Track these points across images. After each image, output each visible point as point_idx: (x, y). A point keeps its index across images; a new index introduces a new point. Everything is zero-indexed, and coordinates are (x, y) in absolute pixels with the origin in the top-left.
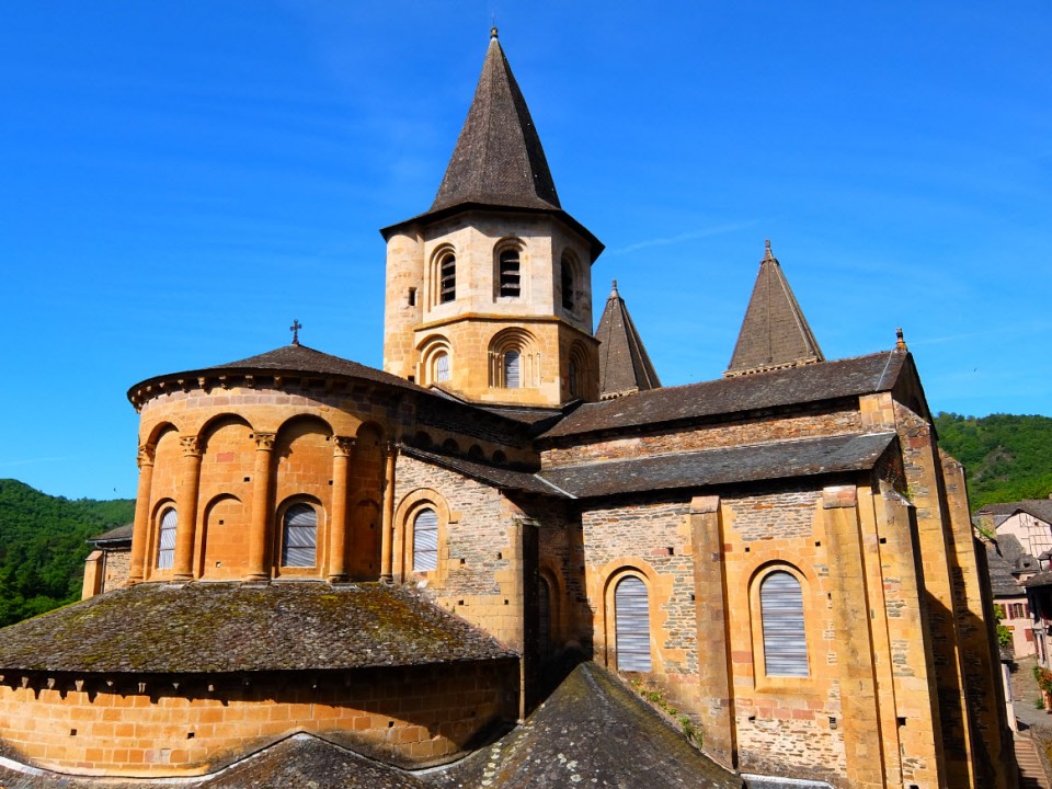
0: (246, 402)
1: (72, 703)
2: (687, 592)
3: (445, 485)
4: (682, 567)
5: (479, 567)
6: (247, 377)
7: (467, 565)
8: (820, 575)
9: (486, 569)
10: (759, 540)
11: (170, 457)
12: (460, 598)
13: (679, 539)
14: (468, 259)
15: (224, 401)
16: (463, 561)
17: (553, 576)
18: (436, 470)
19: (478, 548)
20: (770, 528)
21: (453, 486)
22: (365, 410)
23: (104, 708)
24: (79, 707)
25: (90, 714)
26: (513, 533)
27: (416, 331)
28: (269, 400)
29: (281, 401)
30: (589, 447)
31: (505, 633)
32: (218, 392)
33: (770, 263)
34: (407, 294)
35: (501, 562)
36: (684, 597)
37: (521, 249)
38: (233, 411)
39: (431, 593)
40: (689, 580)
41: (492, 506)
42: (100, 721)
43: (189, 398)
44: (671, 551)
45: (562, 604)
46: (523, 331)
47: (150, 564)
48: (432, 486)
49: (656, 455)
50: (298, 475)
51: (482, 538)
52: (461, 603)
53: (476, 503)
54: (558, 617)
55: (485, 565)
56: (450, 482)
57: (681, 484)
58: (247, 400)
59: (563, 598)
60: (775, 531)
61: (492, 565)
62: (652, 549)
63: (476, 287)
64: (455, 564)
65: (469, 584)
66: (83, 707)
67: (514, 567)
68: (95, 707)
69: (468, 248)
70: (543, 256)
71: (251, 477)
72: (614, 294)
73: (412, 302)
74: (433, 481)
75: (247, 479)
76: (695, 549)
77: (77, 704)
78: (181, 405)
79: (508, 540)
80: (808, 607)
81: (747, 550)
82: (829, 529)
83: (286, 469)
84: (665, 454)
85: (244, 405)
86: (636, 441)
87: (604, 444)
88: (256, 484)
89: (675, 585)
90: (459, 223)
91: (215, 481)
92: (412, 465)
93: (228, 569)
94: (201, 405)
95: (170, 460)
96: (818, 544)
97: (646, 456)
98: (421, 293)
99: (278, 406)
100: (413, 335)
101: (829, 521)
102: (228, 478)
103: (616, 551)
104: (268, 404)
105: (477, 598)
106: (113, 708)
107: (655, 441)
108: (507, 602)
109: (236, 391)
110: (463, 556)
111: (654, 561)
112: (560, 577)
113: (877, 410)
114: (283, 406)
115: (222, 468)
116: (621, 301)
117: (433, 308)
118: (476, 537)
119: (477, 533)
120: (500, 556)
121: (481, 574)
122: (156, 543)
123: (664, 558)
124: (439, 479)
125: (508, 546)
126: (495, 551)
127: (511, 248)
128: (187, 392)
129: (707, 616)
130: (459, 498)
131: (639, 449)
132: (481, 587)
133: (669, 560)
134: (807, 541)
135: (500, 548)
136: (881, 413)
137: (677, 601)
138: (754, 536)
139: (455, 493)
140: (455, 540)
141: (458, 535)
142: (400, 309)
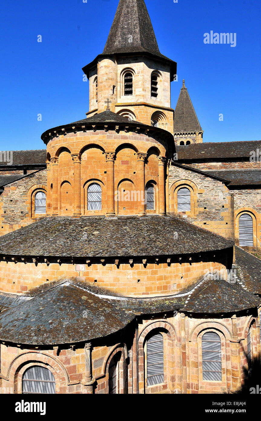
0: (135, 139)
1: (137, 269)
3: (196, 179)
5: (214, 210)
6: (137, 128)
7: (207, 210)
9: (217, 211)
12: (205, 222)
14: (142, 77)
15: (126, 138)
16: (205, 208)
18: (190, 173)
19: (213, 204)
21: (200, 179)
23: (151, 270)
24: (140, 270)
25: (145, 273)
26: (230, 198)
27: (116, 106)
28: (143, 139)
29: (148, 140)
30: (200, 164)
31: (226, 234)
32: (122, 133)
33: (184, 90)
34: (112, 88)
35: (223, 209)
37: (159, 76)
38: (130, 143)
39: (190, 220)
41: (219, 188)
42: (150, 275)
43: (108, 134)
46: (161, 113)
47: (85, 208)
48: (189, 179)
49: (228, 170)
50: (151, 172)
51: (215, 200)
52: (205, 224)
53: (211, 187)
55: (216, 210)
56: (198, 178)
58: (135, 138)
61: (219, 210)
62: (256, 205)
63: (145, 91)
64: (202, 209)
65: (209, 217)
66: (142, 270)
67: (230, 211)
68: (147, 270)
69: (142, 72)
71: (136, 172)
73: (113, 93)
74: (189, 177)
75: (134, 173)
77: (140, 269)
78: (103, 137)
79: (227, 201)
83: (147, 170)
84: (232, 170)
85: (134, 140)
86: (220, 164)
87: (206, 163)
88: (139, 175)
90: (137, 60)
91: (121, 173)
92: (178, 170)
93: (129, 211)
94: (115, 138)
97: (224, 170)
98: (117, 89)
99: (146, 142)
100: (115, 108)
102: (127, 172)
103: (241, 205)
104: (143, 141)
105: (213, 222)
106: (154, 269)
107: (227, 164)
108: (227, 223)
109: (130, 134)
110: (205, 206)
111: (257, 209)
114: (148, 142)
115: (124, 167)
117: (121, 96)
119: (212, 198)
120: (223, 207)
121: (214, 213)
122: (86, 198)
124: (192, 176)
125: (227, 203)
126: (221, 205)
127: (155, 75)
128: (106, 131)
130: (202, 184)
131: (221, 167)
132: (214, 218)
135: (224, 204)
139: (201, 183)
140: (201, 200)
141: (203, 198)
142: (110, 95)
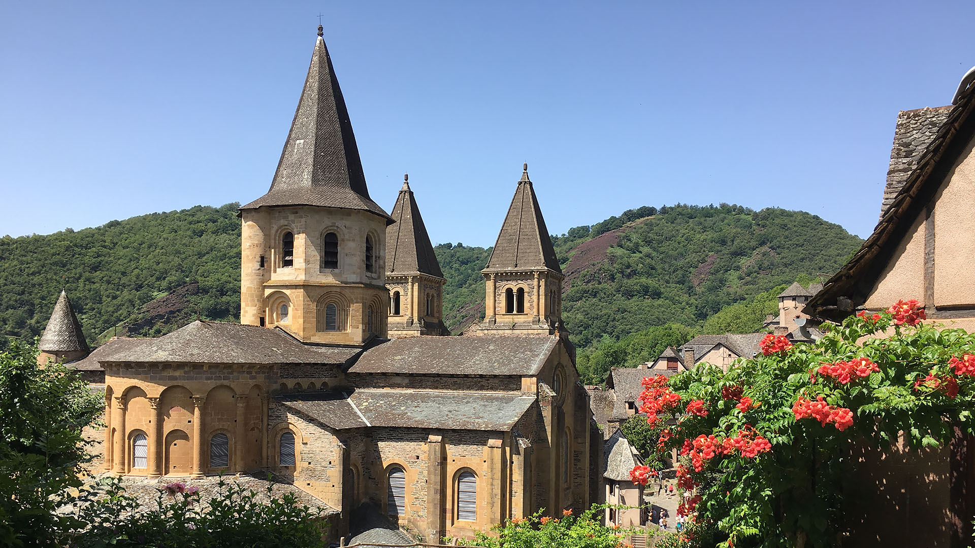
2: (424, 478)
3: (299, 422)
4: (423, 466)
5: (319, 468)
7: (311, 466)
8: (485, 476)
9: (323, 469)
10: (459, 457)
11: (138, 406)
12: (309, 482)
13: (422, 452)
14: (303, 241)
16: (310, 463)
17: (357, 467)
19: (318, 458)
20: (465, 452)
21: (305, 423)
22: (253, 379)
26: (338, 452)
27: (266, 286)
28: (201, 378)
30: (379, 381)
31: (332, 501)
32: (170, 373)
33: (526, 185)
34: (259, 259)
35: (331, 466)
36: (423, 481)
37: (339, 233)
38: (180, 384)
39: (292, 478)
40: (425, 473)
41: (327, 437)
43: (152, 374)
44: (418, 457)
45: (361, 480)
47: (129, 465)
48: (293, 422)
50: (219, 418)
51: (320, 453)
52: (309, 484)
53: (318, 435)
54: (358, 487)
55: (322, 467)
57: (425, 425)
58: (188, 378)
59: (361, 477)
60: (467, 453)
61: (326, 467)
62: (408, 456)
63: (309, 261)
64: (306, 465)
65: (313, 476)
67: (338, 469)
70: (354, 240)
71: (192, 420)
72: (406, 188)
73: (262, 265)
74: (293, 419)
75: (189, 422)
76: (429, 459)
79: (335, 455)
80: (478, 490)
81: (454, 461)
82: (489, 456)
83: (211, 416)
84: (422, 391)
85: (187, 381)
86: (406, 381)
87: (388, 380)
88: (195, 425)
89: (418, 475)
90: (297, 212)
91: (171, 422)
92: (279, 408)
93: (181, 470)
94: (160, 379)
95: (139, 408)
96: (485, 461)
97: (412, 390)
98: (269, 259)
99: (206, 381)
100: (263, 289)
101: (490, 453)
102: (179, 421)
103: (390, 455)
104: (200, 381)
105: (317, 483)
107: (417, 383)
108: (333, 486)
110: (310, 461)
111: (409, 462)
112: (360, 468)
113: (529, 384)
114: (209, 381)
115: (175, 415)
116: (411, 194)
117: (278, 269)
118: (318, 452)
119: (318, 450)
120: (330, 463)
121: (320, 471)
122: (132, 453)
123: (414, 461)
125: (335, 458)
126: (328, 460)
127: (332, 231)
129: (432, 492)
130: (307, 431)
131: (408, 386)
132: (319, 478)
133: (416, 462)
134: (480, 459)
135: (331, 459)
136: (531, 386)
137: (419, 482)
138: (457, 454)
139: (305, 427)
140: (305, 452)
141: (307, 449)
142: (254, 270)
